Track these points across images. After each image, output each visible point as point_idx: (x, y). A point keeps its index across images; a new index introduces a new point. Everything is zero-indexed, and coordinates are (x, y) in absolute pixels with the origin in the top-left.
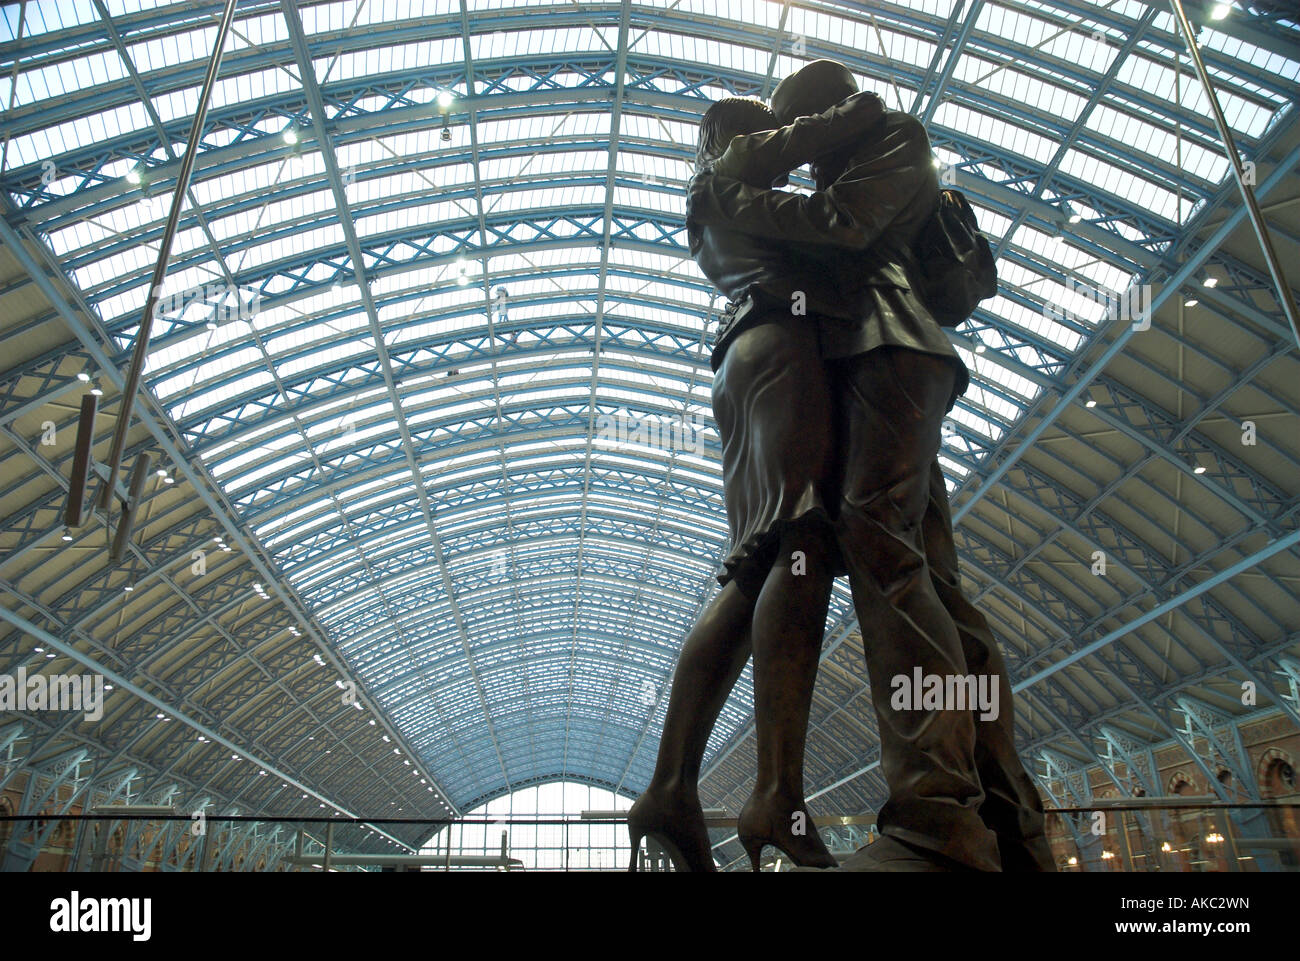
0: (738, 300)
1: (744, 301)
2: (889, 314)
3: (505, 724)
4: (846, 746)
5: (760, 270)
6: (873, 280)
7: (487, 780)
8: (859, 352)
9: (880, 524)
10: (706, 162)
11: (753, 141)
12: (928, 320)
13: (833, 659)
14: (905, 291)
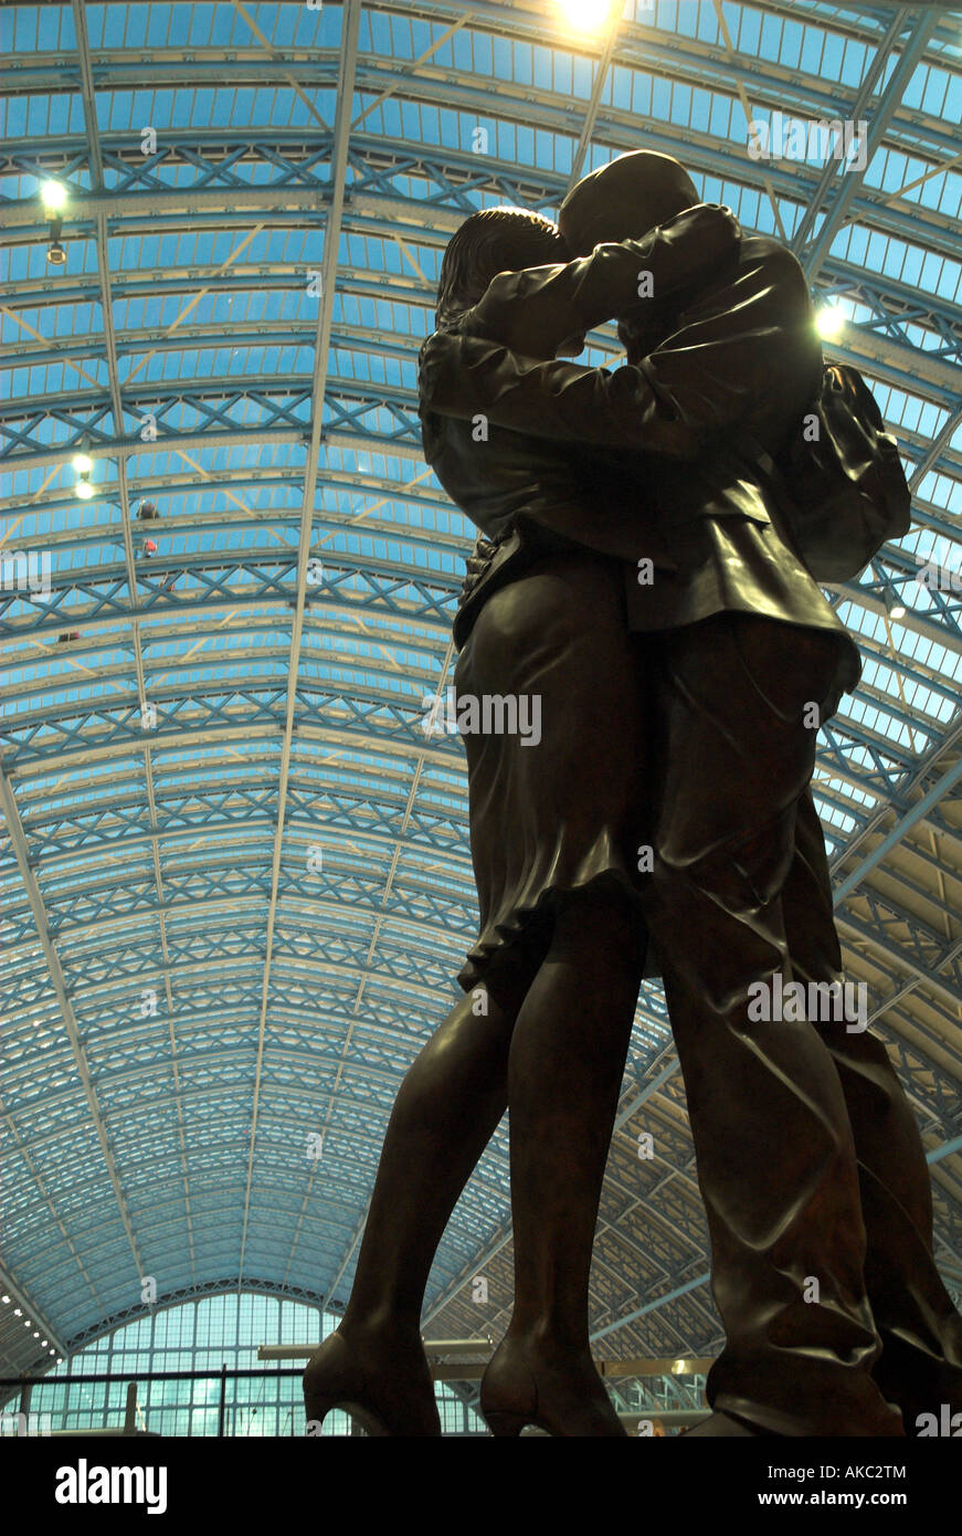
0: (500, 534)
1: (506, 538)
2: (734, 563)
3: (145, 1199)
4: (687, 1232)
5: (534, 489)
6: (710, 507)
7: (115, 1292)
8: (686, 621)
9: (711, 896)
10: (452, 315)
11: (526, 279)
12: (797, 572)
13: (666, 1093)
14: (761, 526)
